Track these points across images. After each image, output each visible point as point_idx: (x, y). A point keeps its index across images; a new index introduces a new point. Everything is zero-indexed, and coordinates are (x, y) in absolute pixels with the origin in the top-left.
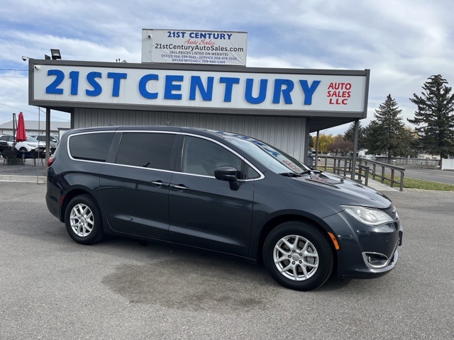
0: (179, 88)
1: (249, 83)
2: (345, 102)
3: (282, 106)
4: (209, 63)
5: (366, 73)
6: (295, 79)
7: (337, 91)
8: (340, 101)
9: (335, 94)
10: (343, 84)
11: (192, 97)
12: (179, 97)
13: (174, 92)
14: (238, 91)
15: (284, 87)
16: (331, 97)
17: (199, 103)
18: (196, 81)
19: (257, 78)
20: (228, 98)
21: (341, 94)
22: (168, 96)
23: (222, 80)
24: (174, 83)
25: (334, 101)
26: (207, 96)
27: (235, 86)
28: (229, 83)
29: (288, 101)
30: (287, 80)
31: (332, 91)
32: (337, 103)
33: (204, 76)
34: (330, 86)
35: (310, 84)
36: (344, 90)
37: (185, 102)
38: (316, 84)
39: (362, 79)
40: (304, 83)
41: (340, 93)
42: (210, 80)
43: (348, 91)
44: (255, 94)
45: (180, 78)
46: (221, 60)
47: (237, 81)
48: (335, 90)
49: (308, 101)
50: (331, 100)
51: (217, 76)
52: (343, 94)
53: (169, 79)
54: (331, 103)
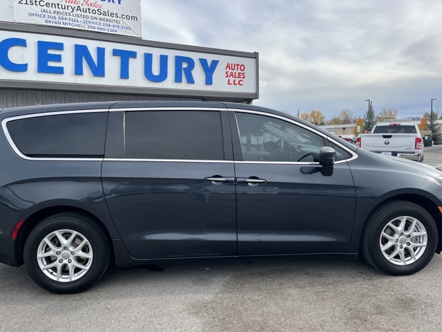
0: (58, 58)
1: (148, 58)
2: (241, 83)
3: (184, 86)
4: (96, 30)
5: (255, 56)
6: (195, 56)
7: (234, 72)
8: (237, 82)
9: (232, 75)
10: (237, 65)
11: (78, 71)
12: (60, 71)
13: (51, 64)
14: (136, 66)
15: (185, 65)
16: (228, 78)
17: (87, 79)
18: (81, 52)
19: (156, 53)
20: (124, 74)
21: (237, 76)
22: (43, 68)
23: (116, 53)
24: (50, 52)
25: (232, 82)
26: (99, 71)
27: (131, 61)
28: (125, 57)
29: (190, 80)
30: (188, 58)
31: (230, 71)
32: (234, 84)
33: (92, 46)
34: (227, 67)
35: (209, 63)
36: (239, 71)
37: (68, 77)
38: (215, 63)
39: (253, 61)
40: (203, 62)
41: (236, 73)
42: (101, 52)
43: (242, 72)
44: (156, 71)
45: (60, 46)
46: (112, 28)
47: (134, 55)
48: (231, 71)
49: (209, 81)
50: (229, 80)
51: (109, 47)
52: (239, 75)
53: (42, 47)
54: (229, 84)
